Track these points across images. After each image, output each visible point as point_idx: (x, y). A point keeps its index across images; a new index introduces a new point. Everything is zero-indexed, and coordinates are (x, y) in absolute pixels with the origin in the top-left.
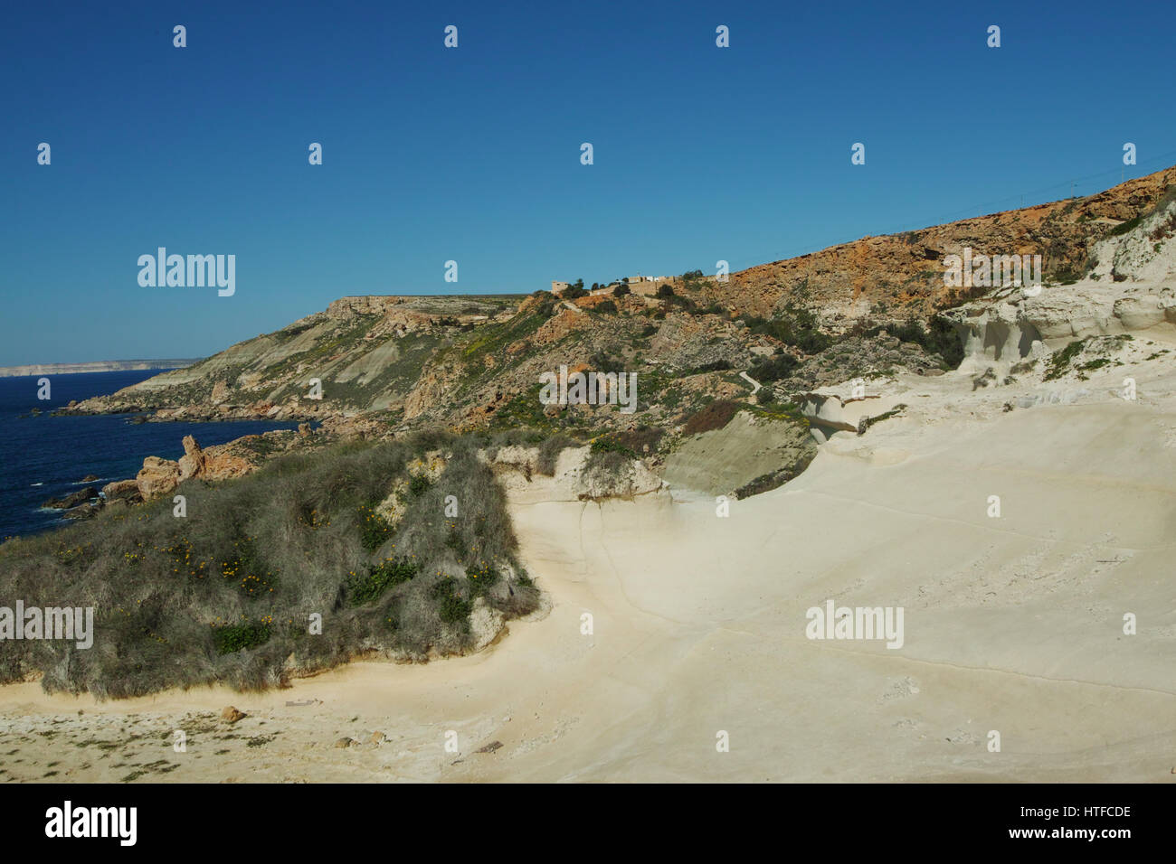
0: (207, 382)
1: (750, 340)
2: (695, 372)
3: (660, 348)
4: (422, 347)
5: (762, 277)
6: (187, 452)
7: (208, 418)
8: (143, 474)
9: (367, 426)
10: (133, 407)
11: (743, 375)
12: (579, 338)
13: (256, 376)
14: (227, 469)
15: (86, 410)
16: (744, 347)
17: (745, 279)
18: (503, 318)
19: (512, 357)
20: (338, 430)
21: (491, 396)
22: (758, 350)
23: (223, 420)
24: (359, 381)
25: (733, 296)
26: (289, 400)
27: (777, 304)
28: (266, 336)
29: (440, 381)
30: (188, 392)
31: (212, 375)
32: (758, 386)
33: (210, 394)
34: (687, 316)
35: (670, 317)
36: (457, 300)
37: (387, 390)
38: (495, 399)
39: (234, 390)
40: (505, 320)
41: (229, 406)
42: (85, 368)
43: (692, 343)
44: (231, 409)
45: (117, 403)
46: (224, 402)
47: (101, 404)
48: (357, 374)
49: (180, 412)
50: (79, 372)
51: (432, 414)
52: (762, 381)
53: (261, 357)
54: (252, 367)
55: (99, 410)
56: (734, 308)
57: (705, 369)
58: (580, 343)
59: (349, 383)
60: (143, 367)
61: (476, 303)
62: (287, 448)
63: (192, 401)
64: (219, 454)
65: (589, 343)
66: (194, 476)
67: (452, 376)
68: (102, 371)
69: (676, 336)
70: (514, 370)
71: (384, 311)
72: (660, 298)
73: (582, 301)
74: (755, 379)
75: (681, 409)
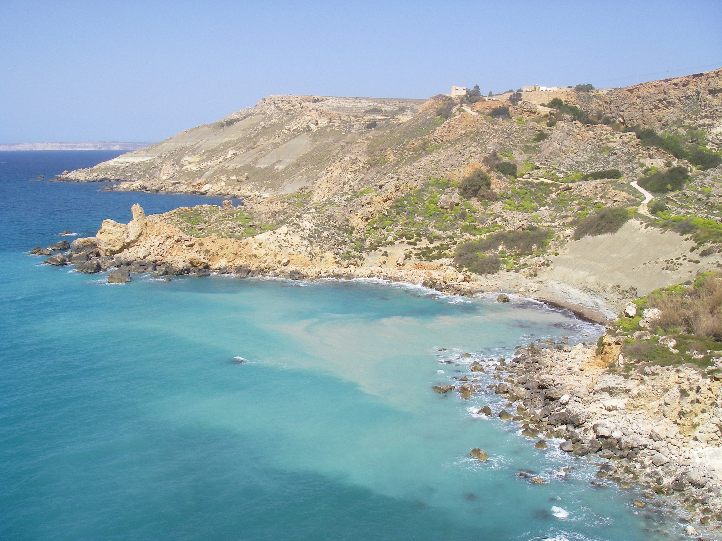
0: (159, 161)
1: (641, 151)
2: (585, 178)
3: (551, 153)
4: (330, 140)
5: (652, 92)
6: (134, 217)
7: (157, 191)
8: (101, 233)
9: (278, 208)
10: (105, 179)
11: (634, 184)
12: (473, 139)
13: (196, 159)
14: (163, 235)
15: (74, 179)
16: (634, 157)
17: (635, 94)
18: (404, 118)
19: (411, 153)
20: (255, 207)
21: (390, 187)
22: (648, 162)
23: (168, 192)
24: (276, 167)
25: (622, 109)
26: (219, 180)
27: (665, 119)
28: (207, 126)
29: (345, 170)
30: (145, 168)
31: (164, 156)
32: (649, 196)
33: (160, 170)
34: (579, 124)
35: (560, 124)
36: (364, 101)
37: (298, 176)
38: (393, 190)
39: (177, 169)
40: (404, 121)
41: (173, 182)
42: (79, 147)
43: (583, 150)
44: (174, 184)
45: (95, 174)
46: (169, 179)
47: (84, 174)
48: (275, 161)
49: (137, 184)
50: (75, 149)
51: (336, 200)
52: (653, 192)
53: (201, 143)
54: (193, 151)
55: (83, 179)
56: (622, 121)
57: (597, 176)
58: (475, 144)
59: (267, 168)
60: (117, 148)
61: (380, 105)
62: (212, 221)
63: (147, 176)
64: (158, 221)
65: (483, 144)
66: (138, 238)
67: (355, 167)
68: (90, 149)
69: (566, 143)
70: (411, 165)
71: (302, 108)
72: (551, 107)
73: (479, 105)
74: (646, 189)
75: (570, 213)
